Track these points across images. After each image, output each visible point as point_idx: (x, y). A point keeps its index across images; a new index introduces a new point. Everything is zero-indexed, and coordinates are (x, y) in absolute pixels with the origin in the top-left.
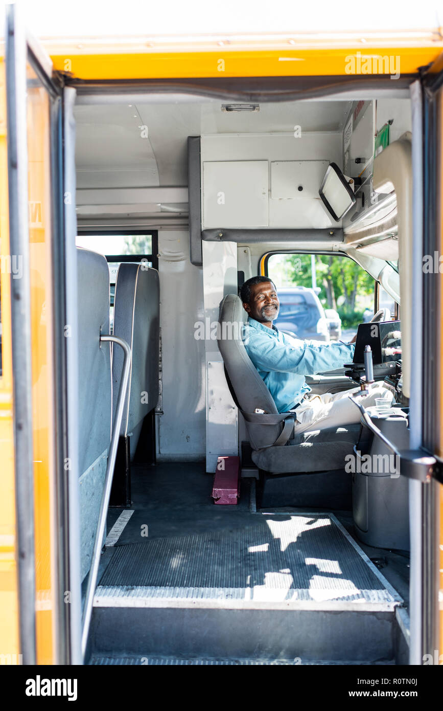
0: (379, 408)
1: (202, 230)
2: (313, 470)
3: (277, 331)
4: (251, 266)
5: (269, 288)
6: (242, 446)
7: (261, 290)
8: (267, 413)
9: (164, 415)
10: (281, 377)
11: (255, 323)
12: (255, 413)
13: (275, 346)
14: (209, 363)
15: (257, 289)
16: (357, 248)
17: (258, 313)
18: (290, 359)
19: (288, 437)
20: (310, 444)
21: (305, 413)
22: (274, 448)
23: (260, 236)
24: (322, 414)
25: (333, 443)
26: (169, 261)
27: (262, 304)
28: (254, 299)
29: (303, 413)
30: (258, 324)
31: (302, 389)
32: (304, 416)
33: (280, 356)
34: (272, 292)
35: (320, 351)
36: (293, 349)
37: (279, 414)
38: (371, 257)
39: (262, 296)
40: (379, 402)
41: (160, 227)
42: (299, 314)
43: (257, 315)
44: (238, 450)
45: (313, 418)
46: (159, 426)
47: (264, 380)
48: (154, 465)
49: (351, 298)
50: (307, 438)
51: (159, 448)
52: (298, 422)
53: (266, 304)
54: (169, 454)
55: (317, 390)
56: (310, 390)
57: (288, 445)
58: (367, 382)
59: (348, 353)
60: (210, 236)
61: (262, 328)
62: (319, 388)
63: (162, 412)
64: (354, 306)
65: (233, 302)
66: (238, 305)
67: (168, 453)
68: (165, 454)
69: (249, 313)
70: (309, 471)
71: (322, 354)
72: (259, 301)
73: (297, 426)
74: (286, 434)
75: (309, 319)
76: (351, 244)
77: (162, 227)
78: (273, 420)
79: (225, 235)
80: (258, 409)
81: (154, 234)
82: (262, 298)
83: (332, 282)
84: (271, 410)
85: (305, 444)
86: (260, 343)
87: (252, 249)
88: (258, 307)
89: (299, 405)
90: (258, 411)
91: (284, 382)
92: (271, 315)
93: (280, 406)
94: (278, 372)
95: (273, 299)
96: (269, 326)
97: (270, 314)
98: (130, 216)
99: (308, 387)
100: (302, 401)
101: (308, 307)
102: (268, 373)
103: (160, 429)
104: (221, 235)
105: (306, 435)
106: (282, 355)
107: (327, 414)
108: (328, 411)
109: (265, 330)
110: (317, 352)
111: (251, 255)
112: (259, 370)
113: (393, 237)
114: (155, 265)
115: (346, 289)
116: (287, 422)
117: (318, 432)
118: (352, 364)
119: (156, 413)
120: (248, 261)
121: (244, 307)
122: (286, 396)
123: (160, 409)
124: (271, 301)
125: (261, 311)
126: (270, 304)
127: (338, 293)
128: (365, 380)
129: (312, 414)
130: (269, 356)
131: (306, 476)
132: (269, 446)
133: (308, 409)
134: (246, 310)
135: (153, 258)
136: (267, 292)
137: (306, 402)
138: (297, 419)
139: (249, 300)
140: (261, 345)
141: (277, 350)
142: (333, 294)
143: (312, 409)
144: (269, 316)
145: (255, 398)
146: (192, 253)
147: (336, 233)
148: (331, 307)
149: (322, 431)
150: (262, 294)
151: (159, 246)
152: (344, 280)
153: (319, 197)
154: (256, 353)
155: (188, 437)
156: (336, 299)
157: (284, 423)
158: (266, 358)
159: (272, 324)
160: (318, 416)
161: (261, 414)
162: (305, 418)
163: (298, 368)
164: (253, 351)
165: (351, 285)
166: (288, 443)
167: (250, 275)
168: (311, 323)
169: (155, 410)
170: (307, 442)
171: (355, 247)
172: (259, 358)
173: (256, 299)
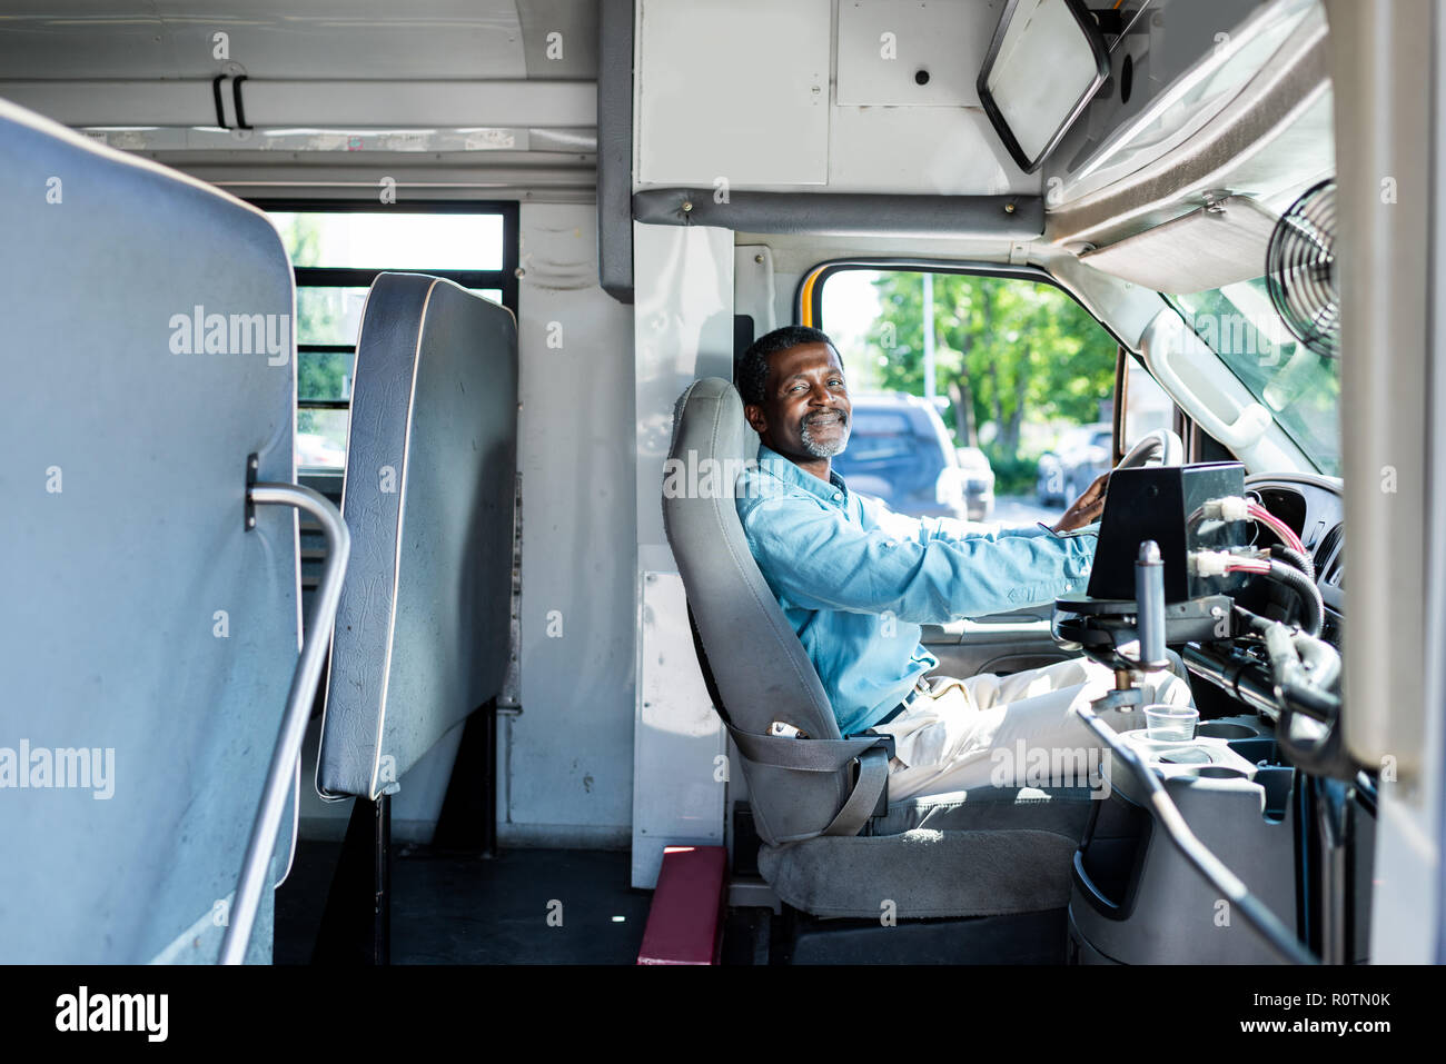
0: (1158, 736)
1: (634, 193)
2: (942, 914)
3: (843, 489)
4: (775, 303)
5: (822, 361)
6: (735, 814)
7: (798, 368)
8: (807, 738)
9: (523, 716)
10: (852, 627)
11: (779, 463)
12: (769, 734)
13: (835, 532)
14: (646, 575)
15: (786, 363)
16: (1082, 254)
17: (789, 434)
18: (881, 575)
19: (868, 810)
20: (933, 835)
21: (921, 733)
22: (825, 840)
23: (801, 214)
24: (971, 742)
25: (1003, 833)
26: (549, 288)
27: (801, 408)
28: (776, 391)
29: (914, 735)
30: (787, 468)
31: (911, 661)
32: (919, 745)
33: (849, 563)
34: (831, 373)
35: (973, 551)
36: (890, 544)
37: (842, 741)
38: (1120, 283)
39: (800, 385)
40: (1157, 718)
41: (524, 192)
42: (897, 457)
43: (786, 441)
44: (725, 826)
45: (945, 752)
46: (509, 744)
47: (800, 634)
48: (487, 856)
49: (1010, 428)
50: (926, 813)
51: (508, 808)
52: (900, 762)
53: (813, 409)
54: (535, 825)
55: (954, 662)
56: (932, 664)
57: (867, 835)
58: (1143, 665)
59: (1056, 561)
60: (656, 209)
61: (800, 478)
62: (960, 655)
63: (519, 709)
64: (1016, 446)
65: (715, 400)
66: (731, 409)
67: (532, 821)
68: (523, 825)
69: (762, 435)
70: (931, 914)
71: (979, 562)
72: (793, 398)
73: (896, 775)
74: (864, 800)
75: (919, 469)
76: (1066, 244)
77: (531, 192)
78: (823, 758)
79: (697, 207)
80: (781, 725)
81: (510, 210)
82: (800, 391)
83: (969, 391)
84: (819, 727)
85: (920, 834)
86: (789, 523)
87: (777, 252)
88: (788, 415)
89: (901, 708)
90: (778, 730)
91: (859, 641)
92: (828, 440)
93: (846, 714)
94: (845, 612)
95: (833, 392)
96: (820, 474)
97: (823, 436)
98: (444, 160)
99: (928, 655)
100: (910, 699)
101: (918, 442)
102: (814, 613)
103: (512, 755)
104: (689, 207)
105: (923, 803)
106: (857, 561)
107: (987, 741)
108: (990, 735)
109: (810, 487)
110: (962, 553)
111: (775, 272)
112: (785, 604)
113: (1207, 207)
114: (511, 299)
115: (1000, 407)
116: (867, 765)
117: (959, 797)
118: (1084, 599)
119: (499, 711)
120: (766, 287)
121: (747, 416)
122: (863, 685)
123: (513, 700)
124: (829, 400)
125: (799, 428)
126: (825, 409)
127: (982, 415)
128: (1136, 658)
129: (941, 739)
130: (819, 563)
131: (918, 926)
132: (811, 835)
133: (930, 724)
134: (755, 424)
135: (506, 280)
136: (817, 373)
137: (923, 701)
138: (897, 754)
139: (762, 398)
140: (796, 528)
141: (840, 547)
142: (971, 418)
143: (943, 723)
144: (821, 442)
145: (773, 689)
146: (606, 260)
147: (1023, 210)
148: (967, 444)
149: (971, 794)
150: (801, 377)
151: (521, 246)
152: (995, 388)
153: (977, 103)
154: (778, 554)
155: (588, 780)
156: (977, 427)
157: (857, 768)
158: (808, 569)
159: (829, 468)
160: (961, 749)
161: (787, 739)
162: (922, 753)
163: (903, 603)
164: (771, 546)
165: (1011, 399)
166: (868, 829)
167: (770, 321)
168: (923, 479)
169: (499, 704)
170: (925, 827)
171: (1075, 251)
172: (787, 568)
173: (782, 393)
